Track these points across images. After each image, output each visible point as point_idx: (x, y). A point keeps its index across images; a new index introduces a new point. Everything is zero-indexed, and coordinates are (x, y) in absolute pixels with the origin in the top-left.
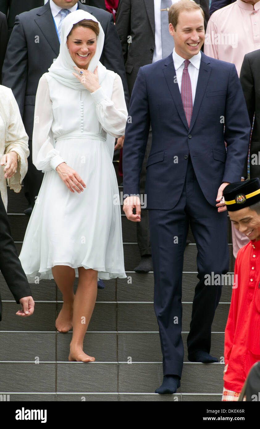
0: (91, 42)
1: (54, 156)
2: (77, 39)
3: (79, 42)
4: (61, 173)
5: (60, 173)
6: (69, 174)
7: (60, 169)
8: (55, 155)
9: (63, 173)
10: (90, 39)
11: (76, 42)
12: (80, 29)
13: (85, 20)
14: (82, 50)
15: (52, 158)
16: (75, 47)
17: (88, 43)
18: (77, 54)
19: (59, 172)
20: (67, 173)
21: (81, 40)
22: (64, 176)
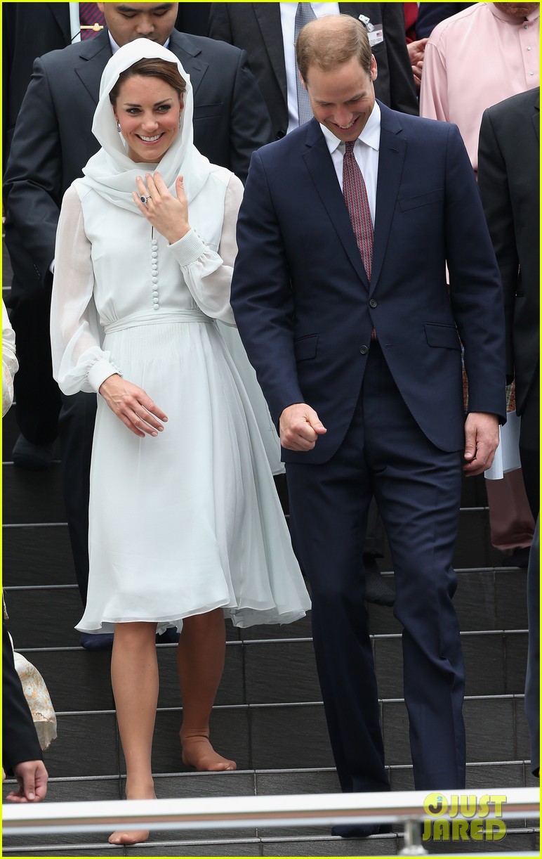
0: (162, 108)
1: (93, 362)
2: (130, 102)
3: (135, 110)
4: (110, 397)
5: (108, 398)
6: (126, 397)
7: (108, 391)
8: (96, 359)
9: (113, 397)
10: (159, 100)
11: (129, 111)
12: (136, 81)
13: (143, 61)
14: (144, 127)
15: (88, 366)
16: (130, 121)
17: (157, 109)
18: (136, 138)
19: (106, 397)
20: (121, 397)
21: (139, 106)
22: (115, 403)
